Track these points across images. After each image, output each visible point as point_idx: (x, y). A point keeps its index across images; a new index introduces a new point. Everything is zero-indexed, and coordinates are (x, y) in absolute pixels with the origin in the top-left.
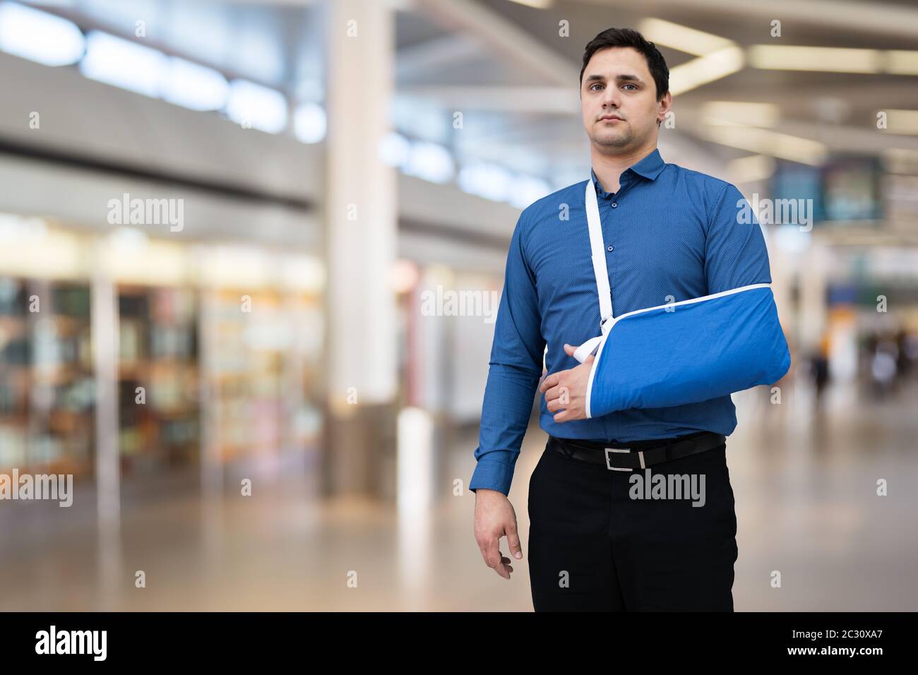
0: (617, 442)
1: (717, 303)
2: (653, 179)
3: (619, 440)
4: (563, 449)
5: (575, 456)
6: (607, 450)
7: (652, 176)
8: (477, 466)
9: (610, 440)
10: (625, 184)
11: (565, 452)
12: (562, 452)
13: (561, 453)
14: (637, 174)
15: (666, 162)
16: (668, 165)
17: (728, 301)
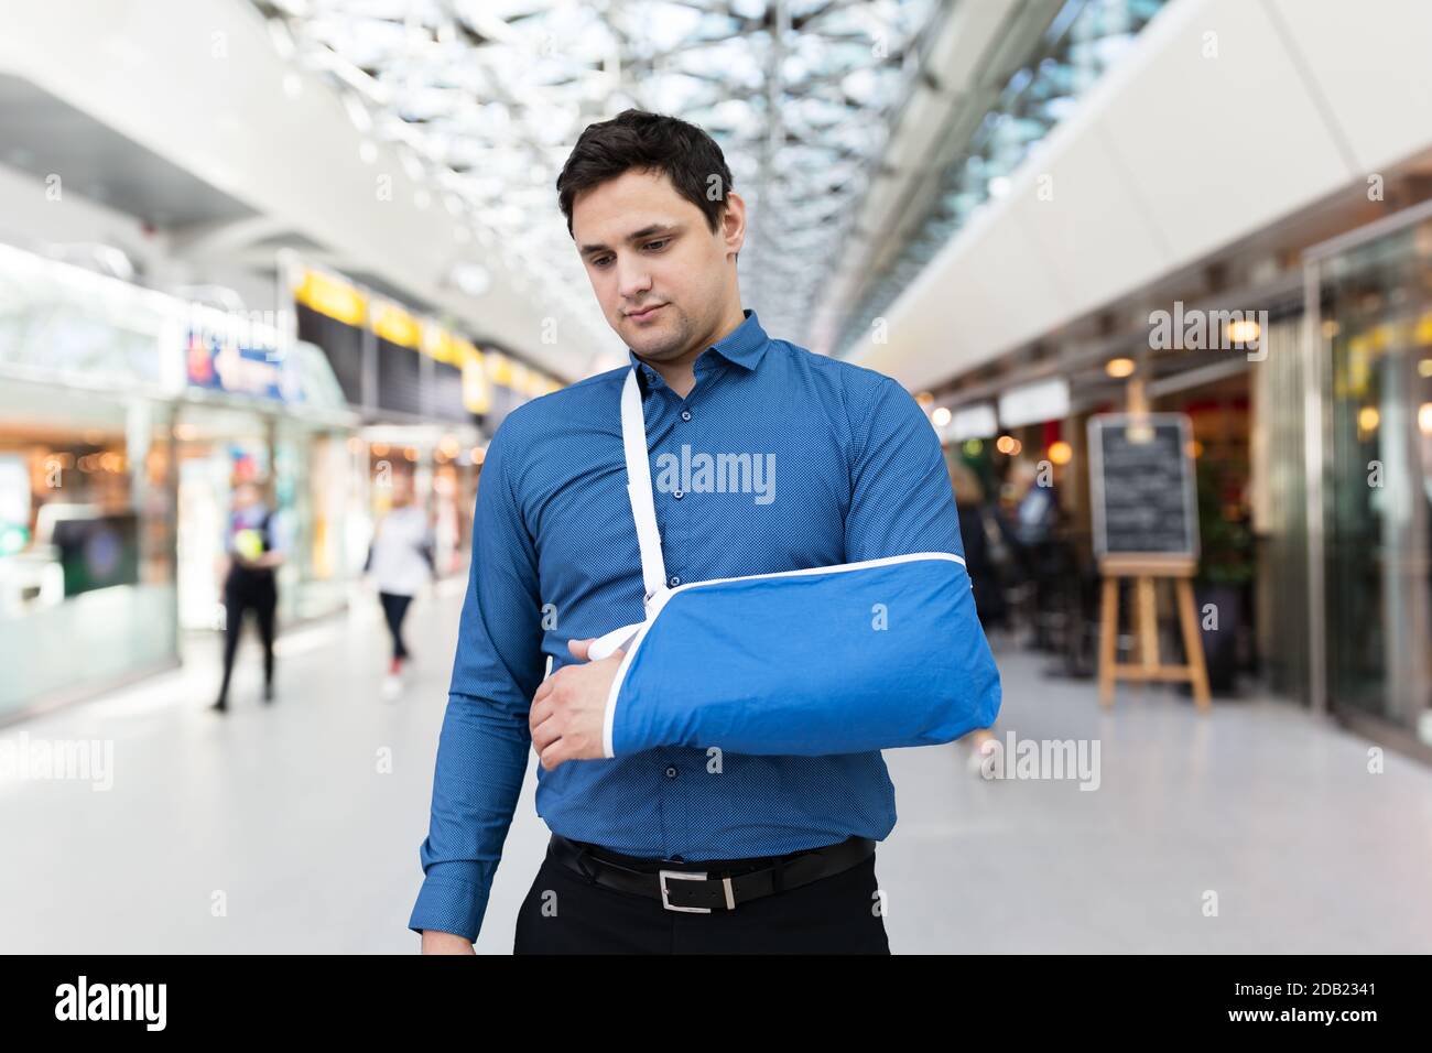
0: (681, 859)
1: (863, 578)
2: (753, 369)
3: (685, 857)
4: (582, 866)
5: (603, 880)
6: (664, 875)
7: (748, 362)
8: (425, 885)
9: (669, 855)
10: (702, 376)
11: (585, 871)
12: (580, 872)
13: (577, 873)
14: (725, 359)
15: (771, 337)
16: (775, 342)
17: (885, 575)
